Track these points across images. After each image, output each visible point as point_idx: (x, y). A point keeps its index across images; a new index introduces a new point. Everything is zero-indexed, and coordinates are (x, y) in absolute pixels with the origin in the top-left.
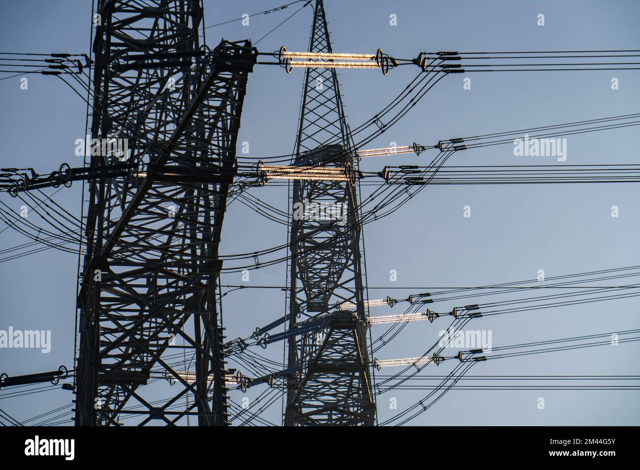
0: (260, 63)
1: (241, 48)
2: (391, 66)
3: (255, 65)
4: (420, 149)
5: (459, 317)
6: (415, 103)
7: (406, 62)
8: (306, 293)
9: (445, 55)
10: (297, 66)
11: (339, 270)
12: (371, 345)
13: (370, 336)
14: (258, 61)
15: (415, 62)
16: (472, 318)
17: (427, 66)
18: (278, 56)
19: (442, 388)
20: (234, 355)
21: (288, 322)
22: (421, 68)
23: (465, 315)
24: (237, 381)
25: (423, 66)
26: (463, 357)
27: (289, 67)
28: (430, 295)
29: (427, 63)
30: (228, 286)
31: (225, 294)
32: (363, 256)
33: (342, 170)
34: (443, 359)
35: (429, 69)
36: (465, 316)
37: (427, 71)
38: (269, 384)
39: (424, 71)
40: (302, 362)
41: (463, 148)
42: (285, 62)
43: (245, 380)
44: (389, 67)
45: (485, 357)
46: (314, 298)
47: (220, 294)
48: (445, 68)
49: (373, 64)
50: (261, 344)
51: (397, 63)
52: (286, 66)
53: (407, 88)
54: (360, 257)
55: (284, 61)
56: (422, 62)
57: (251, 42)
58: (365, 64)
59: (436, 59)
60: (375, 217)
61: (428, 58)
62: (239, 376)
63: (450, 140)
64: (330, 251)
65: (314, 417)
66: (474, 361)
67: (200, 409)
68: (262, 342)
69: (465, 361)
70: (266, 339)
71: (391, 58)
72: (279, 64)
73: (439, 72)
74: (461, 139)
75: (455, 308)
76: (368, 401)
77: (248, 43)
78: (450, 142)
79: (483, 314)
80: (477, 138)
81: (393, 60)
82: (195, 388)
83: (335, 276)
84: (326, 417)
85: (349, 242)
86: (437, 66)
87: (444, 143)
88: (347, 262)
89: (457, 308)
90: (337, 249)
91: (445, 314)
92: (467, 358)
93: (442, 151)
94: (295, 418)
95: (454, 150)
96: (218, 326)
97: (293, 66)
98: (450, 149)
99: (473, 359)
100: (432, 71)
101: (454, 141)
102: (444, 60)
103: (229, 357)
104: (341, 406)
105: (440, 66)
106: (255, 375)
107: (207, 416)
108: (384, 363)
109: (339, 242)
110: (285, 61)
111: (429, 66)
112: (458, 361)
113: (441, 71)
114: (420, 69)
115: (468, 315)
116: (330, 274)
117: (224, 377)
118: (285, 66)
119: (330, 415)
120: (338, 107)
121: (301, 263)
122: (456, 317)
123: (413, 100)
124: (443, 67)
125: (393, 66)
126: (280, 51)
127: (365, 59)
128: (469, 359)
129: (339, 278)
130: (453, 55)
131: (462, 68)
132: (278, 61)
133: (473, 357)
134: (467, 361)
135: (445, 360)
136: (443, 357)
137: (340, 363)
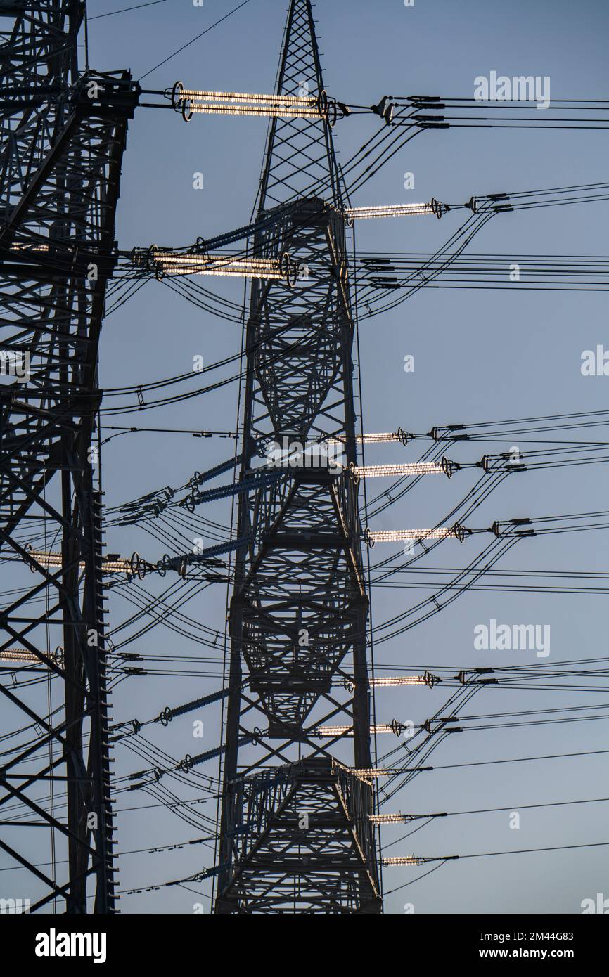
0: (145, 105)
1: (116, 82)
2: (340, 115)
3: (138, 107)
4: (442, 209)
5: (491, 470)
6: (373, 173)
7: (363, 110)
8: (273, 420)
9: (421, 101)
10: (199, 111)
11: (323, 388)
12: (366, 506)
13: (365, 491)
14: (140, 101)
15: (376, 110)
16: (511, 472)
17: (393, 117)
18: (170, 96)
19: (472, 572)
20: (143, 520)
21: (239, 468)
22: (384, 119)
23: (500, 467)
24: (132, 568)
25: (387, 116)
26: (501, 530)
27: (187, 112)
28: (465, 428)
29: (393, 112)
30: (113, 428)
31: (108, 440)
32: (356, 367)
33: (276, 264)
34: (470, 532)
35: (397, 121)
36: (499, 470)
37: (393, 124)
38: (180, 574)
39: (388, 124)
40: (256, 531)
41: (508, 208)
42: (182, 105)
43: (145, 567)
44: (338, 117)
45: (533, 531)
46: (285, 428)
47: (99, 440)
48: (420, 120)
49: (313, 110)
50: (187, 505)
51: (349, 111)
52: (184, 111)
53: (362, 149)
54: (352, 369)
55: (179, 103)
56: (386, 111)
57: (131, 73)
58: (300, 110)
59: (408, 106)
60: (370, 313)
61: (396, 105)
62: (135, 560)
63: (488, 197)
64: (308, 359)
65: (275, 614)
66: (517, 536)
67: (66, 614)
68: (189, 501)
69: (504, 535)
70: (193, 497)
71: (339, 104)
72: (173, 106)
73: (411, 125)
74: (505, 194)
75: (485, 456)
76: (357, 593)
77: (127, 75)
78: (489, 199)
79: (528, 467)
80: (530, 193)
81: (342, 106)
82: (60, 579)
83: (318, 396)
84: (293, 615)
85: (339, 345)
86: (408, 117)
87: (479, 201)
88: (334, 376)
89: (488, 456)
90: (321, 356)
91: (470, 466)
92: (507, 531)
93: (475, 213)
94: (245, 616)
95: (494, 211)
96: (94, 489)
97: (194, 111)
98: (488, 210)
99: (515, 533)
100: (401, 124)
101: (494, 198)
102: (420, 108)
103: (137, 523)
104: (319, 598)
105: (413, 118)
106: (176, 552)
107: (74, 625)
108: (378, 537)
109: (325, 344)
110: (182, 103)
111: (396, 117)
112: (492, 536)
113: (414, 125)
114: (384, 121)
115: (505, 467)
116: (311, 392)
117: (100, 566)
118: (181, 110)
119: (299, 612)
120: (326, 136)
121: (265, 375)
122: (487, 470)
123: (370, 168)
124: (417, 119)
125: (344, 115)
126: (174, 89)
127: (302, 104)
128: (509, 533)
129: (323, 398)
130: (432, 102)
131: (445, 122)
132: (170, 103)
133: (516, 530)
134: (506, 537)
135: (472, 533)
136: (469, 528)
137: (312, 535)
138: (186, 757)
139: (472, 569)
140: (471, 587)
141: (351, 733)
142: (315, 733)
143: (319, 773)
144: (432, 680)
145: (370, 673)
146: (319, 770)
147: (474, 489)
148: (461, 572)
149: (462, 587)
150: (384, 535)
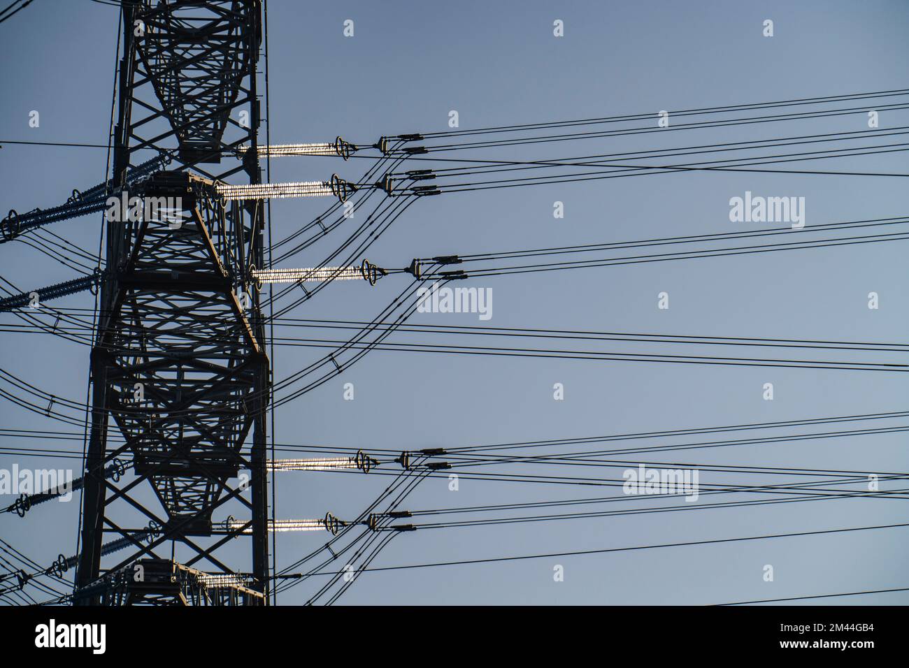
5: (394, 193)
16: (420, 196)
19: (379, 326)
23: (406, 189)
26: (421, 270)
34: (383, 272)
36: (405, 192)
45: (462, 272)
66: (443, 278)
69: (425, 277)
75: (387, 175)
79: (441, 190)
89: (391, 175)
91: (367, 187)
92: (430, 272)
99: (439, 274)
104: (202, 354)
112: (410, 277)
115: (411, 189)
119: (180, 372)
122: (389, 193)
128: (433, 274)
133: (440, 271)
134: (428, 279)
135: (386, 274)
136: (380, 267)
137: (180, 273)
138: (59, 558)
139: (380, 323)
140: (378, 346)
141: (249, 530)
142: (227, 529)
143: (155, 580)
144: (366, 462)
145: (269, 453)
146: (156, 576)
147: (370, 217)
148: (365, 326)
149: (366, 346)
150: (273, 275)
